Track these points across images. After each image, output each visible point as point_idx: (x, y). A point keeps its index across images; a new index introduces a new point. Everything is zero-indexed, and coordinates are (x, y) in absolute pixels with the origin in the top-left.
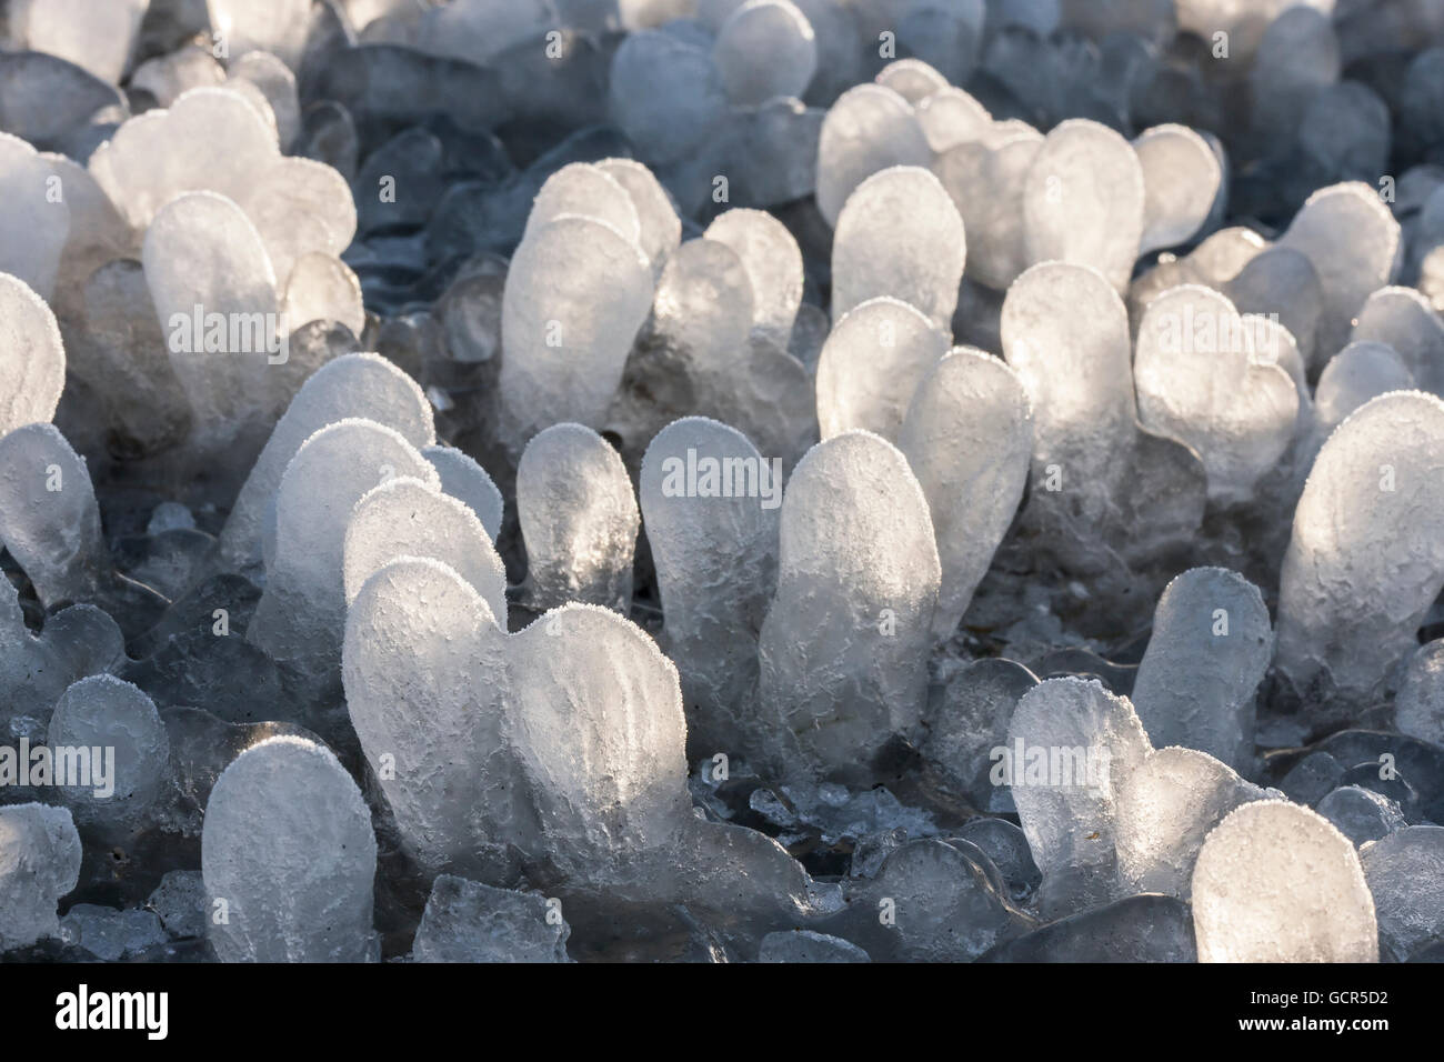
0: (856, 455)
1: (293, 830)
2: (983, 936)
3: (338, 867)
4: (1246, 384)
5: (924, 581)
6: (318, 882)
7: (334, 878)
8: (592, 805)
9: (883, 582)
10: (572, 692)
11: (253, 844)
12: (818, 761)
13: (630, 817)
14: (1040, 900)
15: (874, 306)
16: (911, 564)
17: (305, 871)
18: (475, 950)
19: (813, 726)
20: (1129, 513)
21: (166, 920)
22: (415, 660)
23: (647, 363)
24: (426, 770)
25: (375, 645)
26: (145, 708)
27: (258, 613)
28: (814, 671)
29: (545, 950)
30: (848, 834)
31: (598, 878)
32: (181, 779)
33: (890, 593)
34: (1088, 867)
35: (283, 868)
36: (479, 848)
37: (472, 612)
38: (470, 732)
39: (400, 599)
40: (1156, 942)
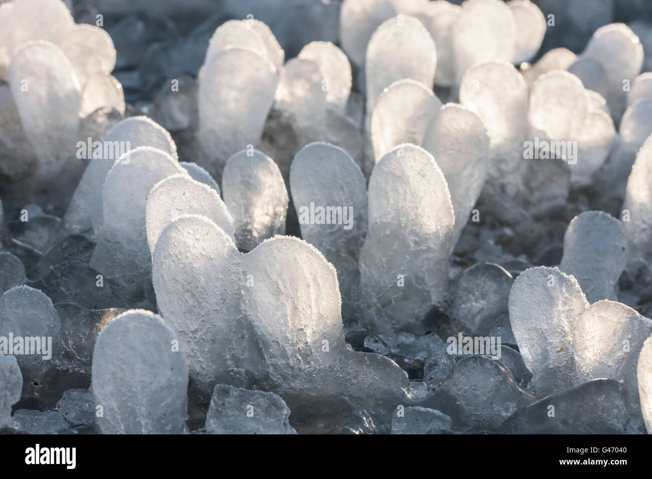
0: (409, 157)
1: (144, 361)
2: (510, 406)
3: (169, 380)
4: (588, 122)
5: (447, 223)
6: (159, 389)
7: (167, 387)
8: (293, 345)
9: (426, 225)
10: (280, 283)
11: (122, 370)
12: (394, 322)
13: (313, 350)
14: (533, 387)
15: (401, 85)
16: (440, 214)
17: (151, 383)
18: (241, 424)
19: (390, 302)
20: (531, 190)
21: (66, 416)
22: (194, 270)
23: (273, 124)
24: (201, 330)
25: (171, 263)
26: (46, 302)
27: (95, 253)
28: (391, 273)
29: (278, 422)
30: (419, 358)
31: (297, 384)
32: (66, 341)
33: (429, 229)
34: (558, 367)
35: (139, 382)
36: (230, 371)
37: (224, 243)
38: (225, 308)
39: (184, 237)
40: (607, 404)
